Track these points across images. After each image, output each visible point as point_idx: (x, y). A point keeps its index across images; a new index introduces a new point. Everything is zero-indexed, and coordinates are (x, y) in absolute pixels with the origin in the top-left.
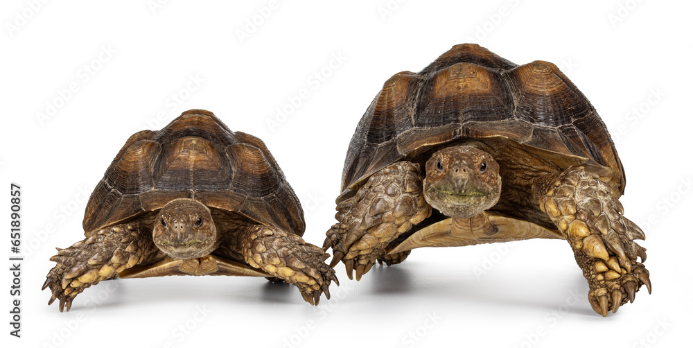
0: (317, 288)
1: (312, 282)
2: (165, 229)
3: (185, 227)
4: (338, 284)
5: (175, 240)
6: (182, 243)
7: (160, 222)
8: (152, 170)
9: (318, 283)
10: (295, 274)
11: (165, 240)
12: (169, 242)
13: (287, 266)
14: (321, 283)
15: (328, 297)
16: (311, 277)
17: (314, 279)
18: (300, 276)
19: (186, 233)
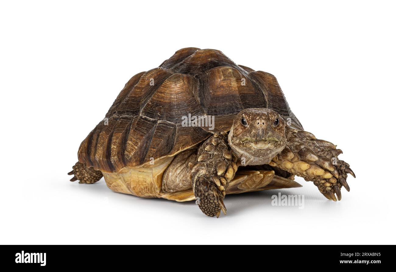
0: (334, 181)
1: (328, 176)
2: (245, 128)
3: (266, 123)
4: (354, 176)
5: (256, 135)
6: (264, 139)
7: (239, 122)
8: (199, 99)
9: (334, 177)
10: (310, 168)
11: (246, 137)
12: (249, 138)
13: (302, 161)
14: (337, 176)
15: (348, 189)
16: (326, 170)
17: (330, 172)
18: (315, 169)
19: (267, 129)
